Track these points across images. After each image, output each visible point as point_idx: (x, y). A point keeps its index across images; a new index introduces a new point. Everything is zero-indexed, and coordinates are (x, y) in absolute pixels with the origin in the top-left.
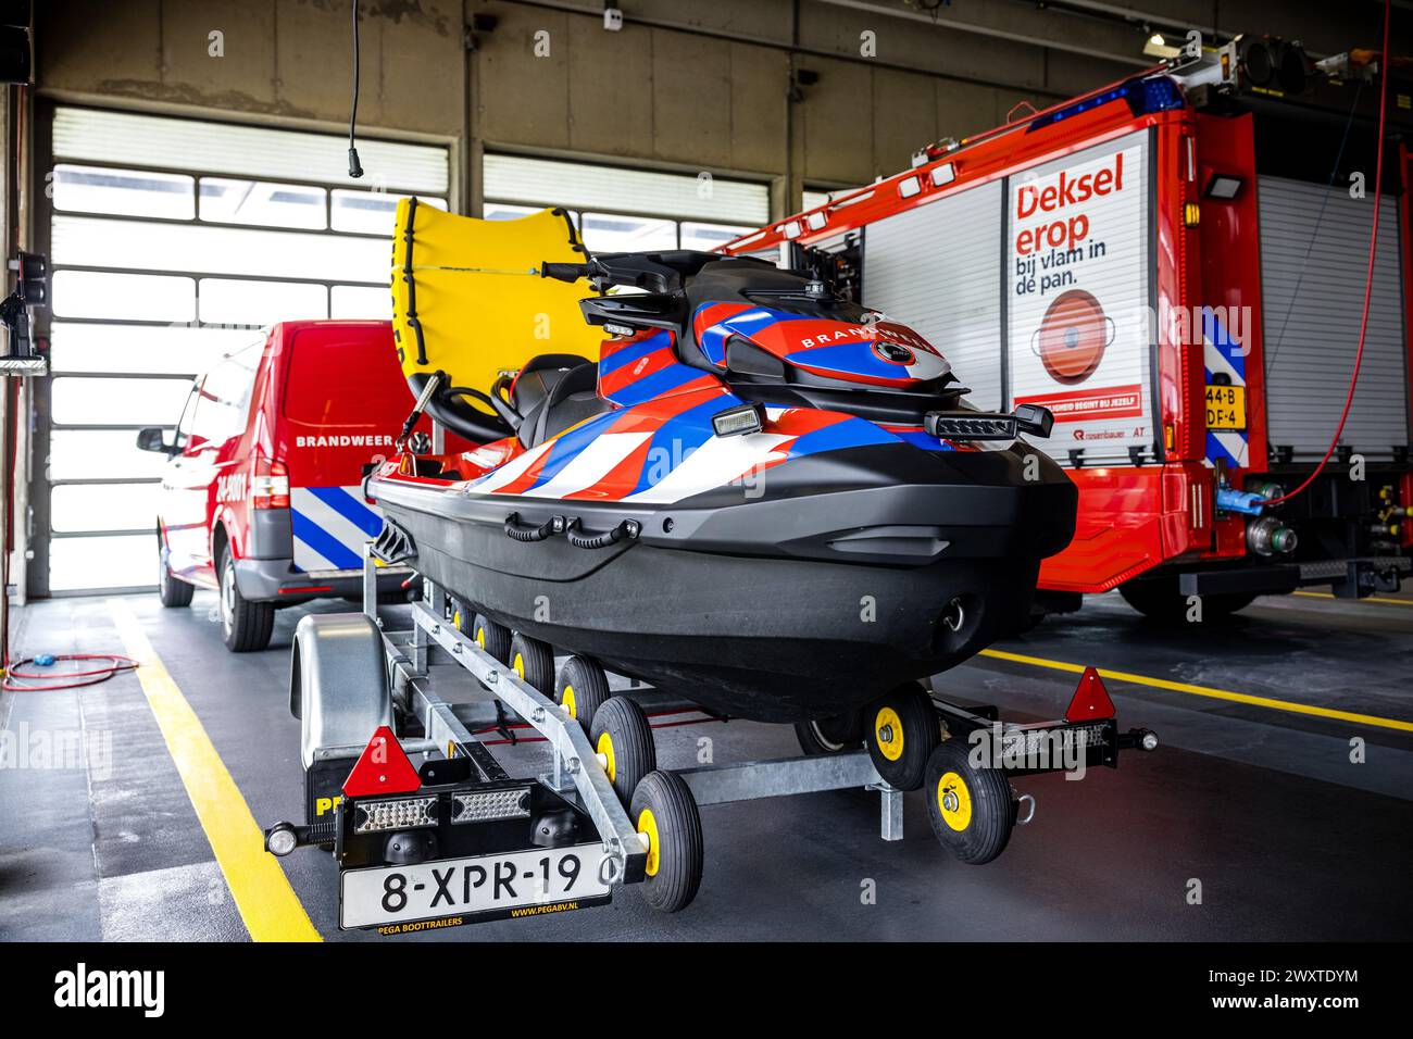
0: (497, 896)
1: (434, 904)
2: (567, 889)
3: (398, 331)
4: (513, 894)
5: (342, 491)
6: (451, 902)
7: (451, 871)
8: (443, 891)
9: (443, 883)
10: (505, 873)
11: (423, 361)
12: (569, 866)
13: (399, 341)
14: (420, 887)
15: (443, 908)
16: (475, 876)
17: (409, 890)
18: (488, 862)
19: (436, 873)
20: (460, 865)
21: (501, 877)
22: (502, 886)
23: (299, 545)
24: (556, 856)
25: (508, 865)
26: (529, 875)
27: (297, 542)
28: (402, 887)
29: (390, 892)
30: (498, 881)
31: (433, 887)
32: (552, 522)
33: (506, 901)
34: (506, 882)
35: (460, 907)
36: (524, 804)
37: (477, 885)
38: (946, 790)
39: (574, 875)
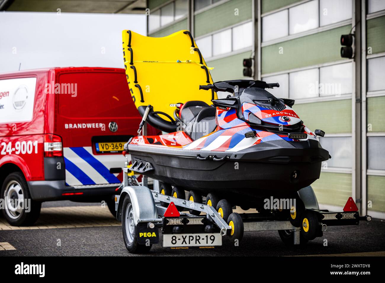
0: (196, 243)
1: (182, 243)
2: (212, 243)
3: (131, 89)
4: (200, 243)
5: (84, 149)
6: (186, 243)
7: (186, 236)
8: (184, 241)
9: (184, 239)
10: (198, 238)
11: (142, 101)
12: (212, 238)
13: (133, 93)
14: (179, 239)
15: (184, 245)
16: (191, 238)
17: (177, 240)
18: (194, 235)
19: (183, 236)
20: (188, 235)
21: (197, 239)
22: (197, 241)
23: (68, 174)
24: (209, 235)
25: (198, 236)
26: (203, 239)
27: (67, 172)
28: (176, 239)
29: (173, 240)
30: (196, 240)
31: (182, 240)
32: (209, 156)
33: (198, 244)
34: (198, 240)
35: (188, 245)
36: (202, 221)
37: (192, 240)
38: (304, 223)
39: (213, 240)
